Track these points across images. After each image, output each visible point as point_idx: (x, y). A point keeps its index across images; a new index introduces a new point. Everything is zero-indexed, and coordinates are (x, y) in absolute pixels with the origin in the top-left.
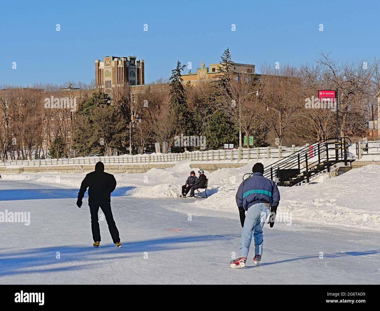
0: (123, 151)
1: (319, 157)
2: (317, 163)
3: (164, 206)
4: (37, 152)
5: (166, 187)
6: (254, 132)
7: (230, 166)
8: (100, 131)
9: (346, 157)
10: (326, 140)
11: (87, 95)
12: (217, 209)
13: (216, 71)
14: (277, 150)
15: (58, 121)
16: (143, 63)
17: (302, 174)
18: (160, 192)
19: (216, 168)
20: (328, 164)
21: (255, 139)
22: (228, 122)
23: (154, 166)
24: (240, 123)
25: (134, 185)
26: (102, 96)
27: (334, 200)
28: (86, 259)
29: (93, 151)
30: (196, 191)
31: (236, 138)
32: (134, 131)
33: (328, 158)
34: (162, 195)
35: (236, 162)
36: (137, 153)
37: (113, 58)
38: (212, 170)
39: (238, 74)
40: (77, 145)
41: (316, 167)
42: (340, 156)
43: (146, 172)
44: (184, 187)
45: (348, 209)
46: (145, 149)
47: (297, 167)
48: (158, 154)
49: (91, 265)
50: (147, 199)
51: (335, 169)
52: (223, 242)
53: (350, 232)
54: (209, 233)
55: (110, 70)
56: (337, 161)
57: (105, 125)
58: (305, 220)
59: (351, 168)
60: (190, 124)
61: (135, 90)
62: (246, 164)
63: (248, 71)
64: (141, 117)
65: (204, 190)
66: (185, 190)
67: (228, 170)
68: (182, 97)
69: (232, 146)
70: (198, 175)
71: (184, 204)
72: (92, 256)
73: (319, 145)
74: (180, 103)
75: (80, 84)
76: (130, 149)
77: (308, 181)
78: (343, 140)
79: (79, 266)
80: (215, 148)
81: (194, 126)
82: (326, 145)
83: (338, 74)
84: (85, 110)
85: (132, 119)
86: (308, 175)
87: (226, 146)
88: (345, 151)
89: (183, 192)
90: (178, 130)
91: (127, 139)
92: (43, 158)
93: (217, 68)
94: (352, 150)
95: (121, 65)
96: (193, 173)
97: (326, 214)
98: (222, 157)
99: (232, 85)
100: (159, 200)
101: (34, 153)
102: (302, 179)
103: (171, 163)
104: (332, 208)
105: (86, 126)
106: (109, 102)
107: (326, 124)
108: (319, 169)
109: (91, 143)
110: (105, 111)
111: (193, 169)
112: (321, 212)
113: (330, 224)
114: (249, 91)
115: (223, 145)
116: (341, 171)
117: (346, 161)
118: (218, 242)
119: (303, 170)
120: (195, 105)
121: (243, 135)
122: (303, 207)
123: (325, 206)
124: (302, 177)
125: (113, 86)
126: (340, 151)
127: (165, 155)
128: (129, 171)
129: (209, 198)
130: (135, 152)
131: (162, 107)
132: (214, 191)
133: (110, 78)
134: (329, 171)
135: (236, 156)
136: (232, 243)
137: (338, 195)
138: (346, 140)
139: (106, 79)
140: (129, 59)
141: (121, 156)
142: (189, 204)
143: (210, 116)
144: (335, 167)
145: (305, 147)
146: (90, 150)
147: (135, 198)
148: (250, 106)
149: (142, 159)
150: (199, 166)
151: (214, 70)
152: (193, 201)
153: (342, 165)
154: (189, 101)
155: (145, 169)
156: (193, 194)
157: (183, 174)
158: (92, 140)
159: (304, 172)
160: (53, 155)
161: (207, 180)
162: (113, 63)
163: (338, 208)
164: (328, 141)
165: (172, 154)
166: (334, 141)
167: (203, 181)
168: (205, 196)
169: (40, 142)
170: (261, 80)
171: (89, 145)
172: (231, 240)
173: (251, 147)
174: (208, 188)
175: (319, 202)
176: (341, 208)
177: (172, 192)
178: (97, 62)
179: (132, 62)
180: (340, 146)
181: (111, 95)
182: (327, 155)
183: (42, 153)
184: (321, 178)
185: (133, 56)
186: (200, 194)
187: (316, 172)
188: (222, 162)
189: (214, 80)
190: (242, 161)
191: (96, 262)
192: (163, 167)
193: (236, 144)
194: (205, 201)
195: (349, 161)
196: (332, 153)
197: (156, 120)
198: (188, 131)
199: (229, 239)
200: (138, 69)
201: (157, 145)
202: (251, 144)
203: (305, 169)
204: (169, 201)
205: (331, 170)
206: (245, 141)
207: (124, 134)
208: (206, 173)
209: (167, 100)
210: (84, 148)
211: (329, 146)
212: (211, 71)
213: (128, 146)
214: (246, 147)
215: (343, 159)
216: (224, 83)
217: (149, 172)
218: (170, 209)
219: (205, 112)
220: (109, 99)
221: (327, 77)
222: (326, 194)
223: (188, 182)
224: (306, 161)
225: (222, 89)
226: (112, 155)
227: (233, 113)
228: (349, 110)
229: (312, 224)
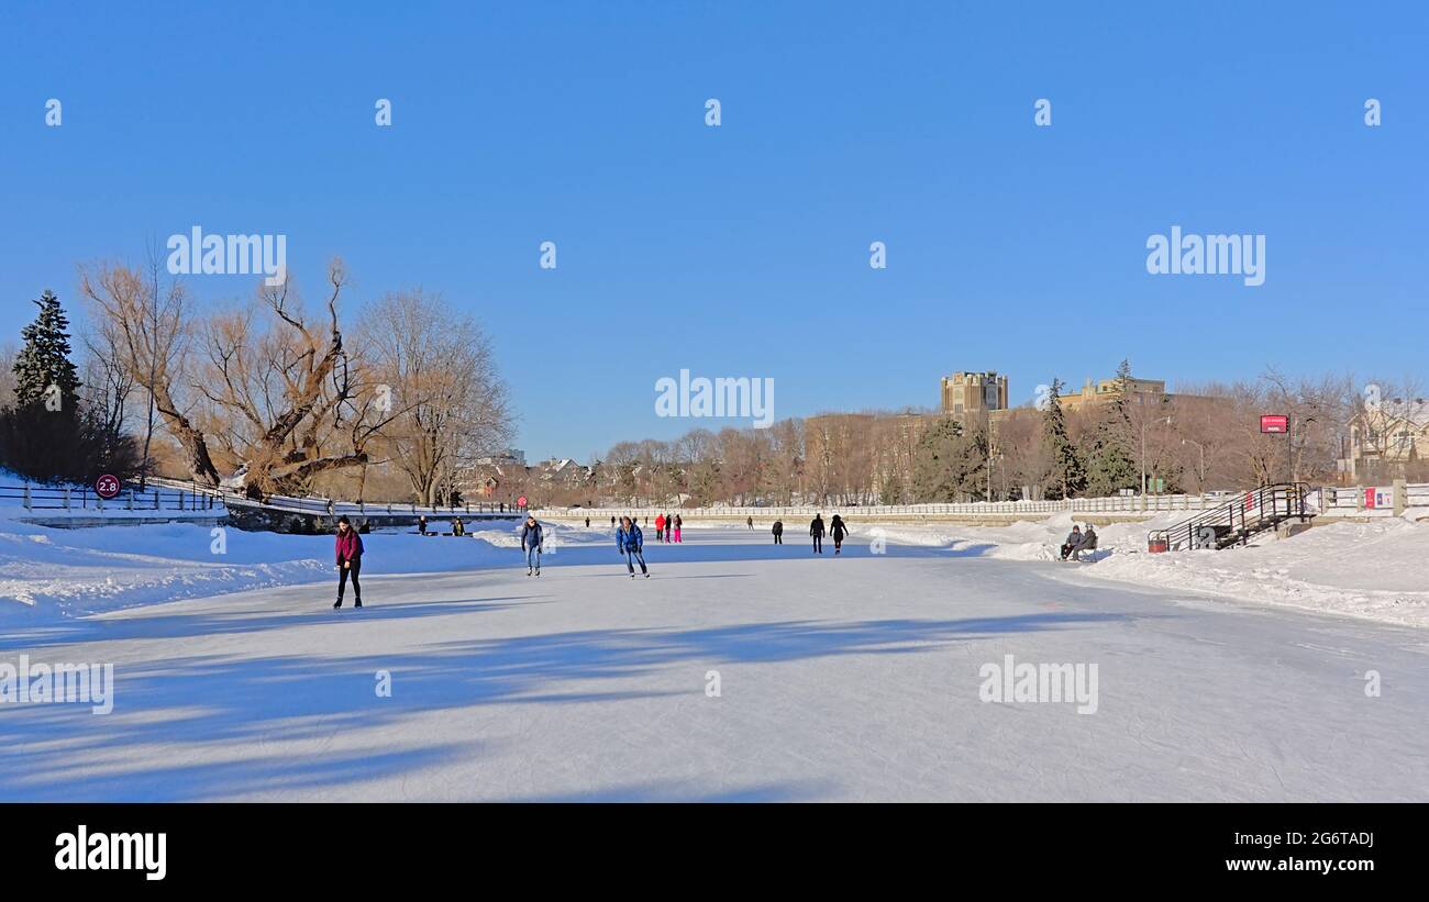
0: (978, 496)
1: (1262, 510)
2: (1259, 518)
3: (1034, 572)
4: (865, 497)
5: (1039, 546)
6: (1164, 473)
7: (1129, 520)
8: (948, 470)
9: (1302, 510)
10: (1273, 486)
11: (929, 423)
12: (1111, 578)
13: (1109, 390)
14: (1199, 499)
15: (893, 457)
16: (1006, 381)
17: (1236, 533)
18: (1030, 553)
19: (1108, 521)
20: (1276, 521)
21: (1165, 482)
22: (1125, 460)
23: (1022, 518)
24: (1143, 465)
25: (994, 543)
26: (950, 425)
27: (1286, 571)
29: (938, 495)
30: (1080, 553)
31: (1138, 481)
32: (994, 470)
33: (1275, 512)
34: (1033, 557)
35: (1137, 514)
36: (998, 500)
37: (966, 374)
38: (1102, 524)
39: (1141, 395)
40: (917, 488)
41: (1257, 524)
42: (1294, 508)
43: (1010, 525)
44: (1064, 547)
45: (1306, 585)
46: (1008, 494)
47: (1228, 523)
48: (1028, 501)
49: (941, 646)
50: (1013, 562)
51: (1285, 526)
52: (1123, 623)
53: (1311, 616)
54: (1101, 610)
55: (962, 390)
56: (1289, 516)
57: (955, 462)
58: (1240, 598)
59: (1311, 526)
60: (1071, 462)
61: (996, 416)
62: (1152, 518)
63: (1156, 389)
64: (1003, 451)
65: (1092, 551)
66: (1066, 550)
67: (1127, 525)
68: (1060, 426)
69: (1131, 491)
70: (1083, 531)
71: (1064, 570)
72: (942, 635)
73: (1261, 493)
74: (1057, 433)
75: (922, 408)
76: (988, 494)
77: (1245, 544)
78: (1298, 486)
79: (925, 647)
80: (1106, 495)
81: (1077, 465)
82: (1273, 493)
83: (1290, 393)
84: (927, 443)
85: (991, 454)
86: (1246, 534)
87: (1123, 492)
89: (1062, 554)
90: (1054, 470)
91: (984, 480)
92: (873, 504)
93: (1109, 385)
94: (1312, 500)
95: (976, 383)
96: (1076, 528)
97: (1273, 591)
98: (1117, 508)
99: (1131, 410)
100: (1029, 563)
101: (861, 498)
102: (1235, 540)
103: (1045, 514)
104: (1281, 582)
105: (930, 463)
106: (959, 432)
107: (1271, 463)
108: (1262, 526)
109: (935, 486)
110: (954, 444)
111: (1077, 523)
112: (1266, 587)
113: (1279, 604)
114: (1155, 418)
115: (1117, 491)
116: (1295, 530)
117: (1302, 516)
118: (1115, 623)
119: (1237, 527)
120: (1078, 437)
121: (1147, 477)
122: (1237, 580)
123: (1271, 579)
124: (1237, 537)
125: (966, 411)
126: (1293, 502)
127: (1037, 503)
128: (988, 523)
129: (1099, 562)
130: (995, 498)
131: (1032, 439)
132: (1108, 553)
133: (961, 401)
134: (1276, 530)
135: (1137, 507)
136: (1134, 626)
137: (1291, 564)
139: (956, 401)
140: (987, 376)
141: (975, 504)
142: (1072, 570)
143: (1100, 451)
144: (1286, 523)
145: (1241, 495)
146: (934, 495)
147: (997, 560)
148: (1158, 438)
149: (1004, 507)
150: (1084, 519)
151: (1105, 388)
152: (1077, 566)
153: (1297, 521)
154: (1069, 432)
155: (1009, 522)
156: (1076, 557)
157: (1062, 529)
158: (936, 483)
159: (1239, 531)
160: (886, 500)
161: (1095, 538)
162: (965, 381)
163: (1291, 582)
164: (1276, 488)
165: (1047, 502)
166: (1284, 487)
167: (1091, 541)
168: (1094, 559)
169: (869, 483)
170: (1174, 402)
171: (933, 489)
172: (1134, 622)
173: (1158, 494)
174: (1098, 549)
175: (1262, 573)
176: (1295, 582)
177: (1047, 553)
178: (944, 379)
179: (992, 378)
180: (1293, 495)
181: (962, 423)
182: (1274, 506)
183: (871, 499)
184: (1265, 539)
185: (992, 372)
186: (1086, 557)
187: (1257, 530)
188: (1117, 514)
189: (1105, 402)
190: (1145, 514)
191: (947, 642)
192: (1033, 520)
193: (1136, 489)
194: (1094, 567)
195: (1306, 516)
196: (1282, 505)
197: (1024, 457)
198: (1069, 472)
199: (1130, 620)
200: (1000, 390)
201: (1025, 490)
202: (1160, 490)
203: (1241, 526)
204: (1043, 565)
205: (1280, 529)
206: (1150, 486)
207: (980, 474)
208: (1096, 529)
209: (1040, 428)
210: (926, 492)
211: (1277, 495)
212: (1101, 390)
213: (985, 490)
214: (1152, 494)
215: (1298, 513)
216: (1120, 405)
217: (1014, 525)
218: (1045, 575)
219: (1093, 446)
220: (960, 429)
221: (1273, 396)
222: (1272, 562)
223: (1069, 540)
224: (1242, 515)
225: (1117, 414)
226: (964, 502)
227: (1133, 448)
228: (1306, 443)
229: (1250, 603)
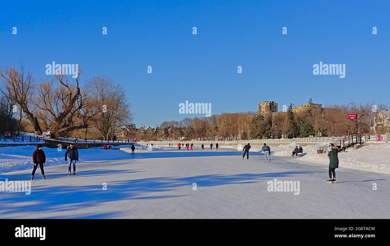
0: (269, 137)
1: (349, 141)
2: (348, 144)
3: (285, 159)
4: (236, 138)
5: (286, 152)
6: (322, 131)
7: (312, 144)
8: (260, 130)
9: (360, 141)
10: (352, 134)
11: (255, 116)
12: (306, 161)
13: (306, 107)
14: (331, 138)
15: (244, 126)
16: (277, 104)
17: (342, 148)
18: (284, 154)
19: (306, 145)
20: (353, 144)
21: (322, 133)
22: (311, 127)
23: (281, 144)
24: (316, 128)
25: (273, 151)
26: (261, 116)
27: (356, 159)
28: (255, 179)
29: (258, 137)
30: (298, 154)
31: (314, 133)
32: (273, 130)
33: (353, 142)
34: (285, 155)
35: (314, 142)
36: (274, 139)
37: (266, 102)
38: (304, 145)
39: (315, 108)
40: (251, 135)
42: (358, 141)
43: (278, 146)
44: (293, 152)
45: (361, 163)
46: (278, 137)
47: (340, 145)
48: (283, 139)
49: (257, 181)
50: (279, 157)
51: (356, 146)
52: (310, 174)
53: (363, 172)
54: (304, 170)
55: (264, 107)
56: (357, 143)
57: (262, 128)
58: (343, 166)
59: (363, 146)
60: (295, 127)
61: (274, 114)
62: (318, 144)
63: (319, 106)
64: (276, 124)
65: (301, 153)
66: (294, 153)
67: (311, 146)
68: (292, 117)
69: (312, 136)
70: (299, 148)
71: (294, 159)
72: (258, 178)
73: (349, 136)
74: (291, 119)
75: (253, 112)
76: (272, 137)
77: (344, 151)
78: (359, 134)
79: (253, 182)
80: (305, 137)
81: (297, 128)
82: (352, 136)
83: (357, 108)
84: (254, 122)
85: (273, 125)
86: (344, 148)
87: (310, 136)
88: (360, 139)
89: (293, 154)
90: (291, 130)
91: (271, 133)
92: (239, 140)
93: (306, 105)
94: (363, 138)
95: (268, 104)
96: (297, 146)
97: (352, 165)
99: (313, 112)
100: (283, 157)
101: (235, 138)
102: (342, 150)
103: (288, 142)
104: (354, 162)
105: (255, 128)
106: (264, 119)
107: (352, 128)
108: (349, 146)
110: (262, 122)
111: (297, 145)
112: (350, 163)
113: (354, 168)
114: (319, 115)
115: (309, 136)
116: (358, 147)
117: (360, 143)
118: (307, 174)
119: (342, 146)
120: (298, 120)
121: (317, 132)
122: (342, 161)
123: (351, 161)
125: (265, 113)
126: (358, 139)
127: (286, 139)
128: (272, 145)
129: (303, 156)
130: (274, 138)
131: (284, 121)
132: (305, 154)
133: (264, 110)
135: (314, 140)
136: (313, 175)
137: (357, 157)
138: (361, 135)
139: (262, 110)
140: (271, 102)
141: (268, 140)
142: (295, 159)
143: (304, 124)
144: (356, 145)
145: (343, 137)
146: (256, 137)
147: (274, 156)
148: (320, 121)
149: (276, 141)
150: (299, 144)
151: (305, 106)
152: (297, 158)
153: (359, 144)
154: (295, 119)
156: (297, 155)
157: (293, 147)
158: (257, 133)
159: (343, 147)
160: (242, 139)
161: (302, 149)
162: (265, 104)
163: (357, 162)
164: (353, 135)
165: (288, 139)
166: (355, 135)
167: (301, 150)
168: (302, 156)
169: (238, 134)
170: (324, 110)
171: (256, 135)
172: (313, 174)
173: (320, 137)
174: (303, 153)
175: (349, 159)
176: (358, 162)
177: (288, 154)
178: (259, 103)
179: (273, 103)
180: (358, 137)
181: (264, 116)
182: (353, 140)
183: (238, 138)
184: (350, 150)
185: (273, 101)
186: (300, 155)
188: (308, 142)
189: (305, 110)
190: (316, 142)
191: (260, 180)
192: (285, 144)
193: (314, 135)
194: (302, 158)
195: (362, 143)
196: (355, 140)
197: (282, 126)
198: (295, 130)
199: (312, 173)
200: (275, 106)
201: (282, 136)
202: (321, 135)
203: (343, 146)
204: (287, 157)
205: (354, 147)
206: (318, 134)
207: (269, 131)
208: (302, 147)
209: (287, 118)
210: (254, 136)
211: (353, 137)
212: (304, 107)
213: (271, 136)
214: (318, 137)
215: (359, 142)
216: (309, 111)
217: (279, 146)
218: (288, 160)
219: (301, 123)
221: (352, 109)
222: (352, 156)
223: (295, 150)
224: (344, 143)
225: (308, 114)
226: (265, 139)
227: (313, 123)
228: (362, 122)
229: (346, 168)
